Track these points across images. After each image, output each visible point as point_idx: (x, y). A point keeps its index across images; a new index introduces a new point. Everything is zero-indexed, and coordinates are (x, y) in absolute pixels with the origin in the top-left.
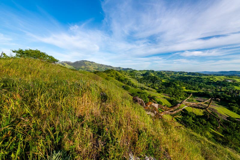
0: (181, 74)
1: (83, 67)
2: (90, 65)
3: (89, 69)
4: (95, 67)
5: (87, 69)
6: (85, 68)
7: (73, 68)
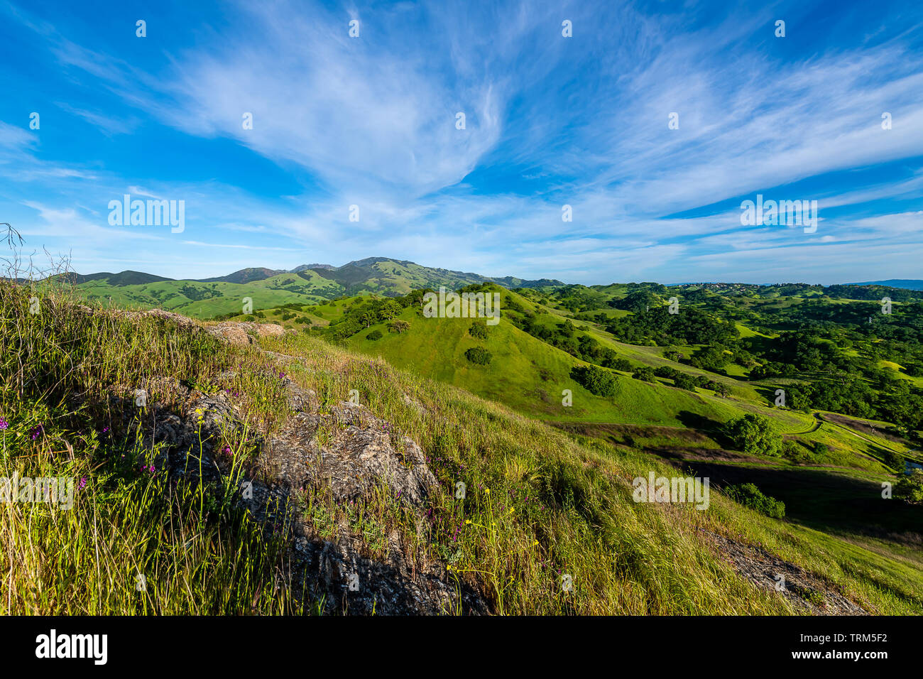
0: (794, 293)
1: (372, 282)
2: (399, 274)
3: (393, 289)
4: (414, 282)
5: (386, 289)
6: (381, 284)
7: (338, 286)
